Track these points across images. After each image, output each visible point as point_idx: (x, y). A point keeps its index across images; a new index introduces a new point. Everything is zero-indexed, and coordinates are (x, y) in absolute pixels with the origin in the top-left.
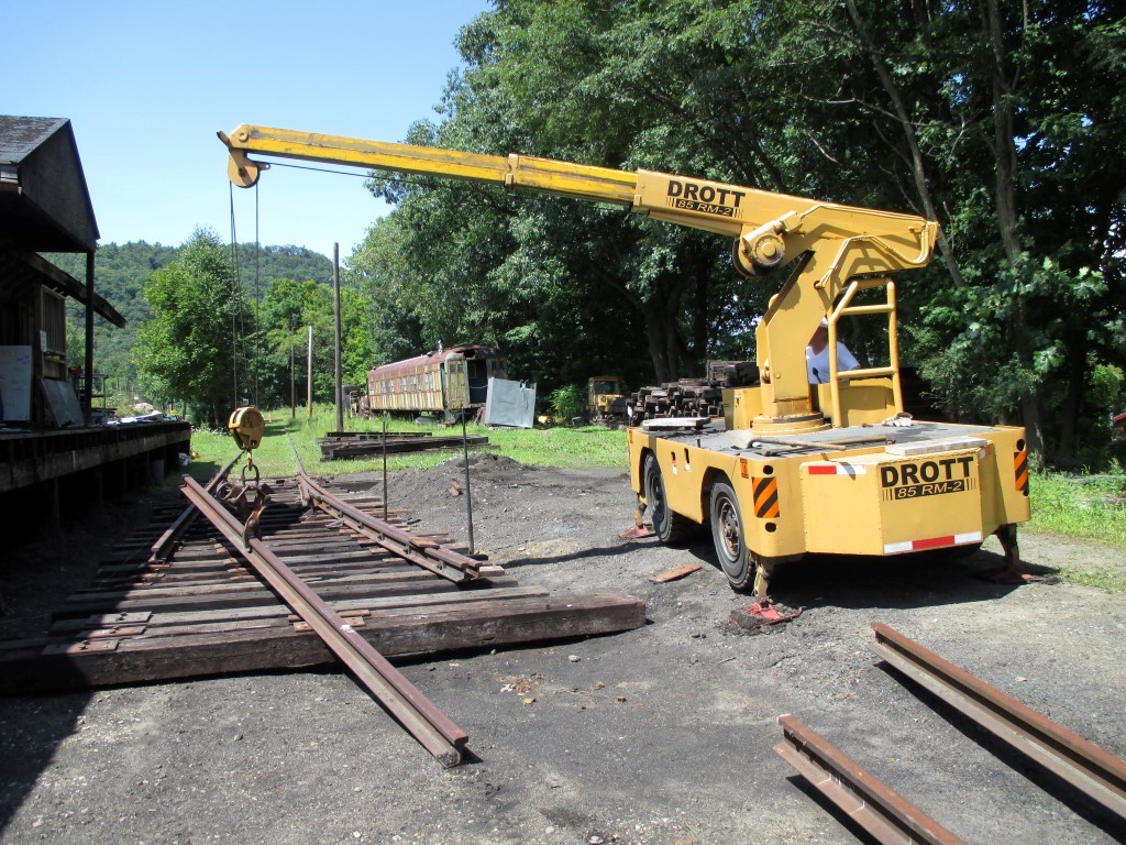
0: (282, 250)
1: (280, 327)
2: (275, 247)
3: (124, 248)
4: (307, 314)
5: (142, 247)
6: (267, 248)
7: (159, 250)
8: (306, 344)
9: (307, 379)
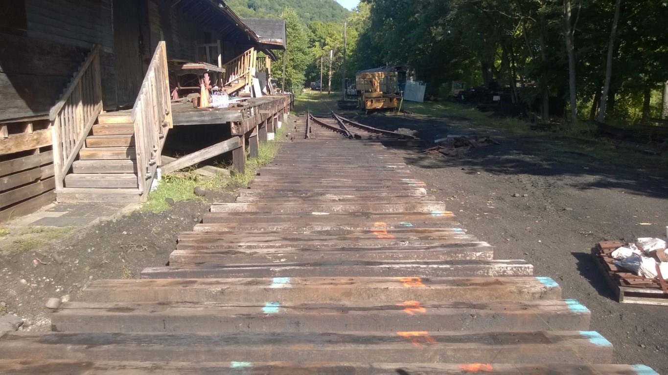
1: (315, 46)
4: (328, 40)
8: (328, 56)
9: (328, 73)
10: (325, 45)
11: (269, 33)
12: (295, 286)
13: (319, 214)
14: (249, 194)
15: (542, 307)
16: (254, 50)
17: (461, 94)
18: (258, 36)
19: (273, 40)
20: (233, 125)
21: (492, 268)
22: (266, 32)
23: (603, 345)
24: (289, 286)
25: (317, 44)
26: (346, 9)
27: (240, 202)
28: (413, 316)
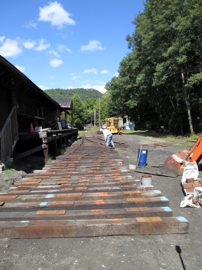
0: (89, 89)
1: (89, 109)
2: (87, 89)
3: (55, 90)
4: (94, 106)
5: (59, 89)
6: (85, 89)
7: (62, 90)
8: (94, 113)
9: (94, 120)
10: (93, 108)
11: (65, 103)
12: (55, 197)
13: (75, 173)
14: (48, 166)
15: (151, 200)
16: (59, 110)
17: (150, 126)
18: (60, 105)
19: (66, 106)
20: (43, 139)
21: (137, 188)
22: (63, 103)
23: (169, 211)
24: (54, 197)
25: (90, 108)
26: (102, 93)
27: (44, 170)
28: (99, 205)
